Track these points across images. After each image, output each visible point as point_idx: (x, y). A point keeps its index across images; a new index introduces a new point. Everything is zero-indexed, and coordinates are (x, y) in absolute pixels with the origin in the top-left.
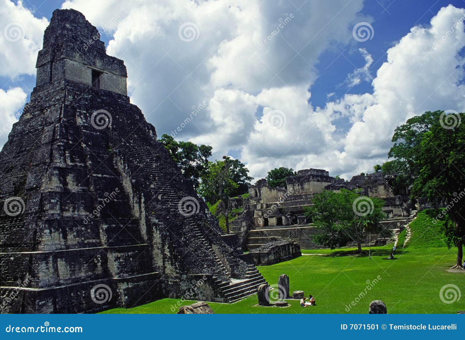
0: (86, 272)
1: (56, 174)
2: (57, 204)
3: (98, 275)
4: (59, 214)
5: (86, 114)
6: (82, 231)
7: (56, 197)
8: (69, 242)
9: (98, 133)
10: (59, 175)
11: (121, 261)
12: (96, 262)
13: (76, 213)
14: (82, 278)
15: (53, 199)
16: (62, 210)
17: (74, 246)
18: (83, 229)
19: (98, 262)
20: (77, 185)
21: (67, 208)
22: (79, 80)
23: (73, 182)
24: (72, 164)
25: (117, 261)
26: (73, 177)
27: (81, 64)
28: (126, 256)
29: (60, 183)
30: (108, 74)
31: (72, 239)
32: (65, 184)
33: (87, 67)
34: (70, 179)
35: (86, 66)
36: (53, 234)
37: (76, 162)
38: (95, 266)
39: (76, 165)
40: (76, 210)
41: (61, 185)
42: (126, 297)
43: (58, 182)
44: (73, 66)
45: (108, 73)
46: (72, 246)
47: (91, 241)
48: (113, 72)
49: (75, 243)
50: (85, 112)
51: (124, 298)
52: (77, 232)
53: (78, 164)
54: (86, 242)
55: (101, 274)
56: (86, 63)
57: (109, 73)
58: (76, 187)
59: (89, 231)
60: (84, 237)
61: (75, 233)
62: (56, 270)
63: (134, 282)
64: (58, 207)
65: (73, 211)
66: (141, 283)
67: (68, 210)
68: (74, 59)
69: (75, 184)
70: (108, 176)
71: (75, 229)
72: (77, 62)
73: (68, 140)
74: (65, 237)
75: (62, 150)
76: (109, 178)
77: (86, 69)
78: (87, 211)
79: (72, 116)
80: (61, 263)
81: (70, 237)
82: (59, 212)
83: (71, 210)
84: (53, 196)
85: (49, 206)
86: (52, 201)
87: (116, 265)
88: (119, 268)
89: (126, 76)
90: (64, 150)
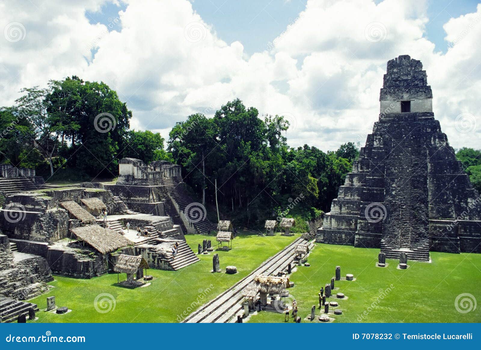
0: (345, 226)
1: (348, 177)
2: (342, 192)
3: (351, 229)
4: (343, 198)
5: (380, 138)
6: (351, 207)
8: (343, 211)
9: (383, 150)
10: (350, 178)
11: (362, 224)
12: (352, 222)
13: (353, 197)
15: (341, 190)
16: (345, 196)
17: (344, 213)
18: (352, 206)
19: (353, 222)
20: (359, 183)
21: (347, 195)
23: (357, 181)
24: (361, 171)
26: (357, 179)
27: (392, 101)
28: (366, 223)
29: (350, 181)
31: (344, 210)
32: (352, 182)
34: (355, 180)
35: (396, 101)
36: (335, 207)
37: (364, 169)
38: (351, 224)
39: (364, 171)
40: (353, 196)
41: (350, 183)
42: (357, 242)
43: (349, 181)
44: (386, 104)
47: (355, 212)
48: (418, 98)
49: (346, 212)
50: (380, 137)
51: (356, 242)
52: (347, 207)
53: (365, 170)
54: (352, 212)
55: (353, 229)
56: (395, 99)
57: (415, 100)
58: (358, 184)
59: (355, 207)
60: (351, 209)
61: (346, 208)
62: (331, 223)
63: (364, 236)
64: (343, 194)
65: (351, 196)
66: (369, 238)
68: (386, 99)
71: (347, 205)
73: (365, 156)
74: (341, 209)
76: (378, 179)
77: (396, 103)
78: (359, 197)
79: (372, 141)
80: (333, 220)
81: (343, 209)
82: (343, 196)
83: (350, 196)
85: (339, 193)
86: (340, 191)
87: (359, 226)
88: (359, 228)
89: (431, 97)
90: (358, 164)
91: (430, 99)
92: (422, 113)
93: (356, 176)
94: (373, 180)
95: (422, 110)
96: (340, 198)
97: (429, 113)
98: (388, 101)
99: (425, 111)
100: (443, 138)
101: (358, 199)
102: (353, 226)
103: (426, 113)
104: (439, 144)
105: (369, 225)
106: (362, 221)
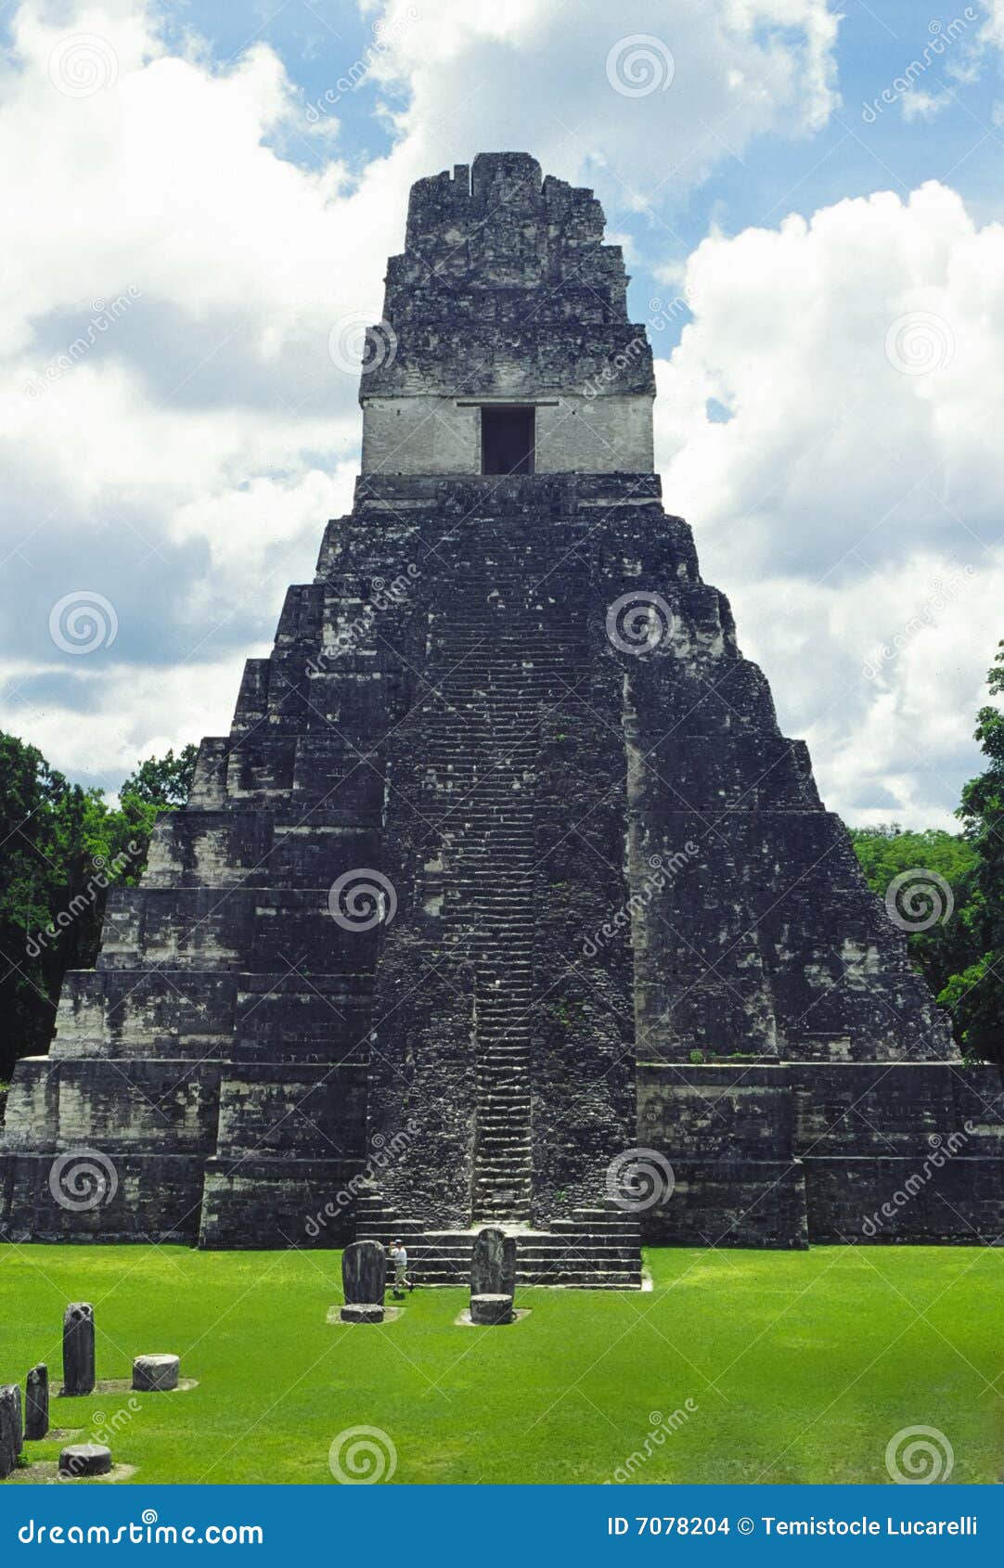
0: (144, 1127)
1: (165, 833)
2: (129, 924)
3: (181, 1141)
4: (132, 956)
5: (359, 607)
6: (178, 1007)
7: (131, 904)
8: (128, 1039)
9: (377, 676)
10: (175, 835)
11: (248, 1107)
12: (182, 1102)
13: (191, 951)
14: (127, 1143)
15: (119, 911)
16: (145, 944)
17: (140, 1049)
18: (184, 1001)
19: (191, 1101)
20: (230, 864)
21: (158, 937)
22: (421, 463)
23: (218, 854)
24: (245, 794)
25: (231, 1107)
26: (220, 842)
27: (431, 400)
28: (270, 1096)
29: (175, 859)
30: (557, 404)
31: (137, 1031)
32: (189, 860)
33: (459, 405)
34: (206, 847)
35: (455, 402)
36: (83, 1013)
37: (261, 786)
38: (179, 1113)
39: (260, 797)
40: (190, 945)
41: (178, 867)
42: (215, 1218)
43: (168, 856)
44: (397, 419)
45: (553, 400)
46: (130, 1049)
47: (203, 1039)
48: (578, 390)
49: (148, 1040)
50: (357, 601)
51: (208, 1220)
52: (158, 1007)
53: (270, 793)
54: (184, 1040)
55: (194, 1140)
56: (451, 390)
57: (561, 400)
58: (227, 871)
59: (202, 1008)
60: (179, 1024)
61: (151, 1014)
62: (53, 1110)
63: (257, 1179)
64: (132, 933)
65: (181, 947)
66: (288, 1185)
67: (162, 945)
68: (398, 391)
69: (223, 861)
70: (338, 831)
71: (154, 1000)
72: (414, 397)
73: (268, 712)
74: (116, 1022)
75: (218, 752)
76: (341, 838)
77: (455, 413)
78: (227, 947)
79: (310, 622)
80: (69, 1095)
81: (132, 1022)
82: (135, 948)
83: (172, 942)
84: (120, 902)
85: (105, 931)
86: (116, 917)
87: (225, 1117)
88: (231, 1129)
89: (646, 388)
90: (225, 753)
91: (641, 403)
92: (599, 476)
93: (213, 828)
94: (316, 848)
95: (600, 460)
96: (111, 956)
97: (631, 477)
98: (411, 401)
99: (614, 467)
100: (708, 613)
101: (222, 960)
102: (191, 1126)
103: (617, 475)
104: (687, 647)
105: (291, 1107)
106: (244, 1089)
